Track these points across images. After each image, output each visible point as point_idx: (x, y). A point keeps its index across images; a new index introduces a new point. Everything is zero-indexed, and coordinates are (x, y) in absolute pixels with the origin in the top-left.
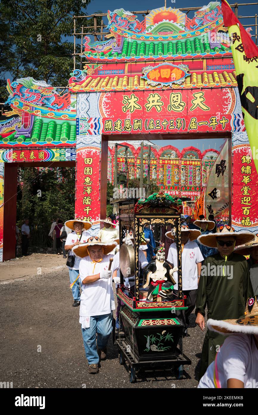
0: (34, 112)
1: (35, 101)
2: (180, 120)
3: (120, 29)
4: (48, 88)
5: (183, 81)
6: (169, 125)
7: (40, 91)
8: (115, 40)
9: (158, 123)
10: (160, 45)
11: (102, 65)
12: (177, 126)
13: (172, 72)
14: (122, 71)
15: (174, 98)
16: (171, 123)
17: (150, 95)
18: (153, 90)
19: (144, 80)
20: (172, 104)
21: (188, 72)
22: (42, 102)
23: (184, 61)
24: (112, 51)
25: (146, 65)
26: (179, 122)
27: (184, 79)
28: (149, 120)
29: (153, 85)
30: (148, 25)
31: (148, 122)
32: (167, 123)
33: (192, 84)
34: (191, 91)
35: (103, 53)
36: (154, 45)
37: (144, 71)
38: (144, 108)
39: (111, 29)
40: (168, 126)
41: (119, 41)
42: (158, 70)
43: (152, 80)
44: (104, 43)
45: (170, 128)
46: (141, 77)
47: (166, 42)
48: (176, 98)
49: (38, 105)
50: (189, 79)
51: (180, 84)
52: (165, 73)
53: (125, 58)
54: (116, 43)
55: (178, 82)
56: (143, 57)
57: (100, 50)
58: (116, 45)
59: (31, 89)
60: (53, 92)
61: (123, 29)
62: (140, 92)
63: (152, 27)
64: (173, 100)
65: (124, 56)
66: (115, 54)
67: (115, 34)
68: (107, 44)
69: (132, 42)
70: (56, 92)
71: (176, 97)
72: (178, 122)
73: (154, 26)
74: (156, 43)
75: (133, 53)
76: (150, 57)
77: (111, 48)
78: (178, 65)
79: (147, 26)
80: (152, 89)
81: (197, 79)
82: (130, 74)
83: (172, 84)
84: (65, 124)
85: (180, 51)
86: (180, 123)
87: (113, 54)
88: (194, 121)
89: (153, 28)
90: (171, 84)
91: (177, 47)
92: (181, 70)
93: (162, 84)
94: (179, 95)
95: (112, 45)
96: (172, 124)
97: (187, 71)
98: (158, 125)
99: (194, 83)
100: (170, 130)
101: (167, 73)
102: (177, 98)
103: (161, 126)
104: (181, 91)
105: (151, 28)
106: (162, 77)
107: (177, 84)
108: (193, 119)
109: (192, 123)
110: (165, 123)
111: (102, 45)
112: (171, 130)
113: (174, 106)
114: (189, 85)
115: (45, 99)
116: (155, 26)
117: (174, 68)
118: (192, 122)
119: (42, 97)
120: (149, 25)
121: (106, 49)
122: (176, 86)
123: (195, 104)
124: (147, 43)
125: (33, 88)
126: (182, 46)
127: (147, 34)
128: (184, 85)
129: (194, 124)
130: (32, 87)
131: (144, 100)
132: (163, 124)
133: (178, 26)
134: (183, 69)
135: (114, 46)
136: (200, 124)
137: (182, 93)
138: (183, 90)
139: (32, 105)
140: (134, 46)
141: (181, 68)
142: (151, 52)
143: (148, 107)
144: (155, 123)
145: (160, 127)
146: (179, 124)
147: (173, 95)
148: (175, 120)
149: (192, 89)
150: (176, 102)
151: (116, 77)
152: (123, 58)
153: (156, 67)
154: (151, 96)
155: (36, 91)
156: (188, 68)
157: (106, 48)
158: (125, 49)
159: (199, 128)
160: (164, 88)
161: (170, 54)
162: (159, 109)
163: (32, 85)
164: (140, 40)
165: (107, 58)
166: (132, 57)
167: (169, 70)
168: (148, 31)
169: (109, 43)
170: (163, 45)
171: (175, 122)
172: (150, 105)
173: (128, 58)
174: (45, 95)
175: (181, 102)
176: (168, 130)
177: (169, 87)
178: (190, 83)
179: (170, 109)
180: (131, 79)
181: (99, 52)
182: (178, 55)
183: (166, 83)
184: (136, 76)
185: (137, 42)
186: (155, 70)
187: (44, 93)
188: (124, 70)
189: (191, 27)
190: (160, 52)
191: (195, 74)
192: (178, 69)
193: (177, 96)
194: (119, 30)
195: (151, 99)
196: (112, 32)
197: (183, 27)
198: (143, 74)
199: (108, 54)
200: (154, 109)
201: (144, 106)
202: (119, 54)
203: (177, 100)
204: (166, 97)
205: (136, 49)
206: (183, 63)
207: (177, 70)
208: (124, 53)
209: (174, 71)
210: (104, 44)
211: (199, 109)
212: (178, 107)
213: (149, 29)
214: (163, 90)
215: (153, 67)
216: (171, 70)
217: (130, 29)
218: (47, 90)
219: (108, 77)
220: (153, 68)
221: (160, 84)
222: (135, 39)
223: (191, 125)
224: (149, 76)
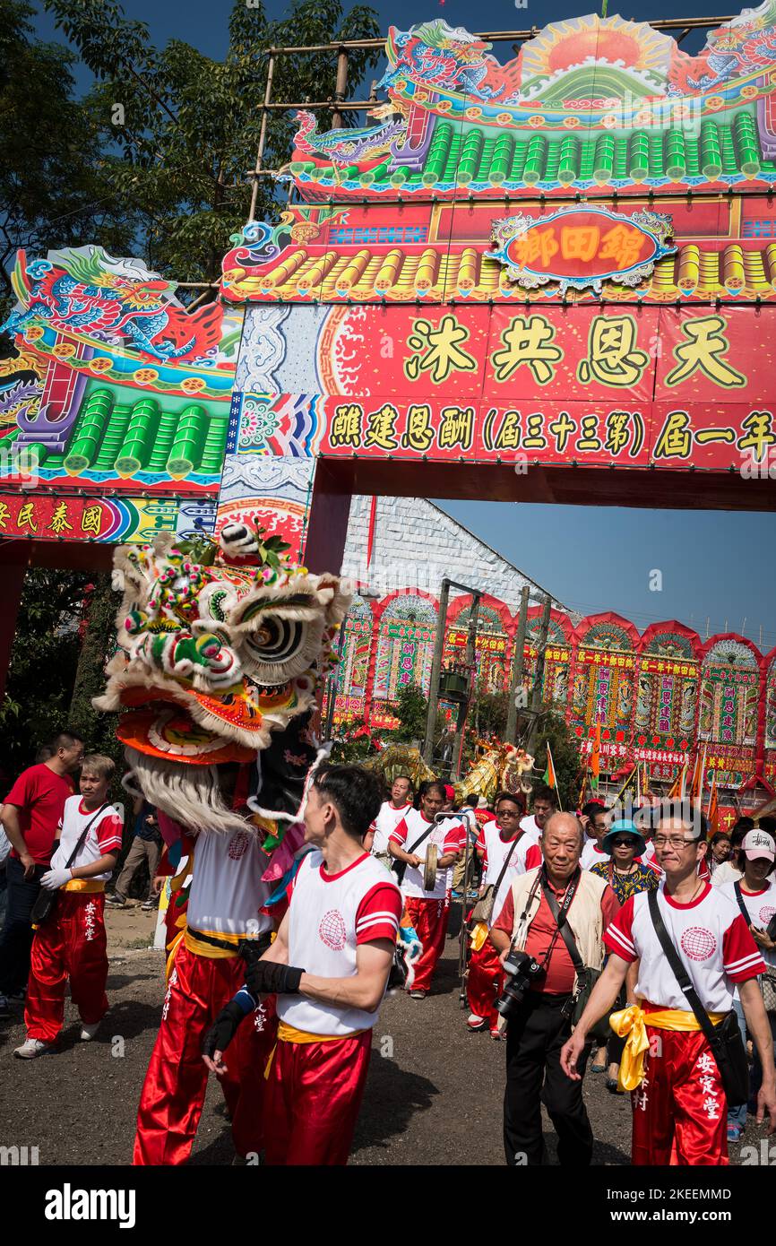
0: (90, 366)
1: (100, 326)
2: (623, 418)
3: (428, 87)
4: (149, 285)
5: (647, 272)
6: (578, 435)
7: (122, 292)
8: (405, 124)
9: (537, 426)
10: (569, 144)
11: (348, 209)
12: (611, 440)
13: (604, 240)
14: (418, 232)
15: (604, 338)
16: (587, 429)
17: (512, 319)
18: (528, 305)
19: (497, 265)
20: (597, 356)
21: (668, 240)
22: (122, 332)
23: (656, 203)
24: (389, 164)
25: (508, 213)
26: (619, 426)
27: (650, 267)
28: (501, 413)
29: (528, 285)
30: (528, 74)
31: (498, 421)
32: (571, 427)
33: (680, 287)
34: (673, 310)
35: (355, 168)
36: (546, 145)
37: (497, 231)
38: (485, 367)
39: (392, 87)
40: (572, 439)
41: (417, 127)
42: (551, 232)
43: (528, 265)
44: (364, 136)
45: (582, 445)
46: (487, 255)
47: (594, 135)
48: (614, 334)
49: (105, 340)
50: (668, 268)
51: (632, 283)
52: (579, 241)
53: (431, 186)
54: (405, 136)
55: (625, 277)
56: (499, 185)
57: (347, 158)
58: (405, 143)
59: (92, 285)
60: (164, 300)
61: (435, 88)
62: (476, 308)
63: (543, 82)
64: (602, 344)
65: (430, 179)
66: (400, 172)
67: (407, 103)
68: (372, 138)
69: (464, 131)
70: (173, 300)
71: (613, 331)
72: (612, 427)
73: (552, 78)
74: (552, 135)
75: (464, 170)
76: (526, 185)
77: (385, 151)
78: (629, 215)
79: (524, 78)
80: (523, 297)
81: (701, 268)
82: (445, 243)
83: (604, 282)
84: (192, 412)
85: (641, 165)
86: (623, 430)
87: (391, 173)
88: (680, 424)
89: (546, 85)
90: (597, 284)
91: (630, 150)
92: (642, 232)
93: (565, 283)
94: (626, 324)
95: (391, 141)
96: (589, 433)
97: (662, 238)
98: (534, 431)
99: (690, 284)
100: (578, 455)
101: (584, 241)
102: (618, 334)
103: (548, 436)
104: (635, 309)
105: (540, 87)
106: (567, 255)
107: (619, 284)
108: (674, 418)
109: (672, 432)
110: (562, 428)
111: (356, 142)
112: (585, 455)
113: (603, 364)
114: (667, 288)
115: (133, 320)
116: (553, 80)
117: (615, 224)
118: (671, 426)
119: (123, 313)
120: (533, 76)
121: (368, 155)
122: (619, 290)
123: (685, 361)
124: (521, 135)
125: (100, 282)
126: (650, 149)
127: (522, 104)
128: (650, 288)
129: (677, 435)
130: (96, 280)
131: (488, 339)
132: (556, 428)
133: (640, 78)
134: (651, 230)
135: (399, 147)
136: (702, 437)
137: (639, 315)
138: (644, 309)
139: (87, 339)
140: (470, 148)
141: (641, 226)
142: (531, 170)
143: (504, 365)
144: (523, 424)
145: (540, 442)
146: (616, 434)
147: (601, 325)
148: (603, 417)
149: (678, 305)
150: (611, 348)
151: (395, 252)
152: (425, 186)
153: (544, 219)
154: (519, 325)
155: (106, 291)
156: (667, 226)
157: (369, 153)
158: (436, 157)
159: (699, 451)
160: (569, 299)
161: (602, 176)
162: (544, 373)
163: (97, 271)
164: (496, 125)
165: (368, 186)
166: (460, 185)
167: (594, 232)
168: (527, 94)
169: (380, 134)
170: (578, 146)
171: (602, 424)
172: (512, 357)
173: (445, 187)
174: (135, 309)
175: (630, 353)
176: (571, 452)
177: (590, 294)
178: (671, 281)
179: (585, 377)
180: (448, 261)
181: (344, 167)
182: (634, 181)
183: (578, 280)
184: (467, 252)
185: (482, 133)
186: (540, 229)
187: (132, 299)
188: (426, 227)
189: (692, 81)
190: (566, 168)
191: (693, 248)
192: (630, 228)
193: (619, 328)
194: (423, 90)
195: (515, 337)
196: (397, 97)
197: (658, 84)
198: (496, 245)
199: (372, 173)
200: (524, 372)
201: (487, 362)
202: (411, 172)
203: (616, 344)
204: (575, 332)
205: (479, 156)
206: (651, 208)
207: (625, 231)
208: (431, 170)
209: (613, 235)
210: (364, 140)
211: (702, 379)
212: (618, 370)
213: (532, 89)
214: (566, 305)
215: (535, 217)
216: (604, 232)
217: (462, 87)
218: (143, 291)
219: (363, 253)
220: (533, 222)
221: (557, 283)
222: (475, 122)
223: (665, 440)
224: (517, 252)
